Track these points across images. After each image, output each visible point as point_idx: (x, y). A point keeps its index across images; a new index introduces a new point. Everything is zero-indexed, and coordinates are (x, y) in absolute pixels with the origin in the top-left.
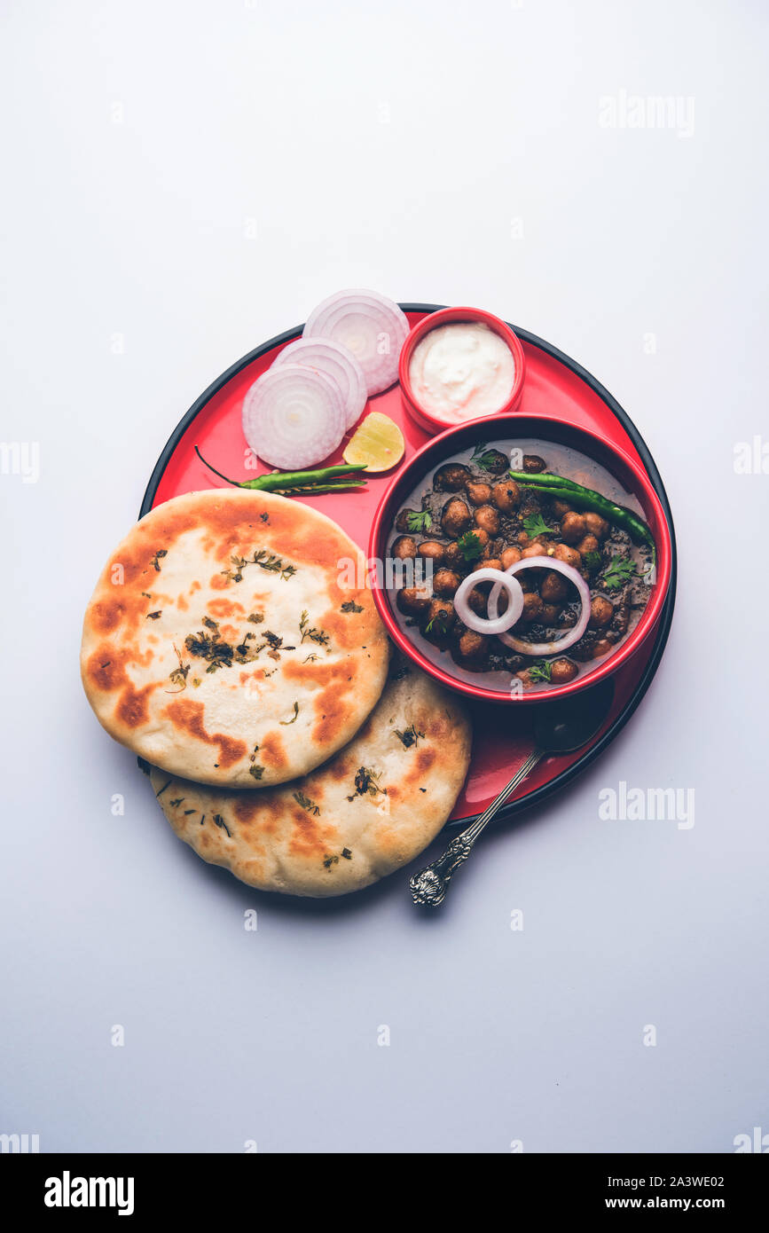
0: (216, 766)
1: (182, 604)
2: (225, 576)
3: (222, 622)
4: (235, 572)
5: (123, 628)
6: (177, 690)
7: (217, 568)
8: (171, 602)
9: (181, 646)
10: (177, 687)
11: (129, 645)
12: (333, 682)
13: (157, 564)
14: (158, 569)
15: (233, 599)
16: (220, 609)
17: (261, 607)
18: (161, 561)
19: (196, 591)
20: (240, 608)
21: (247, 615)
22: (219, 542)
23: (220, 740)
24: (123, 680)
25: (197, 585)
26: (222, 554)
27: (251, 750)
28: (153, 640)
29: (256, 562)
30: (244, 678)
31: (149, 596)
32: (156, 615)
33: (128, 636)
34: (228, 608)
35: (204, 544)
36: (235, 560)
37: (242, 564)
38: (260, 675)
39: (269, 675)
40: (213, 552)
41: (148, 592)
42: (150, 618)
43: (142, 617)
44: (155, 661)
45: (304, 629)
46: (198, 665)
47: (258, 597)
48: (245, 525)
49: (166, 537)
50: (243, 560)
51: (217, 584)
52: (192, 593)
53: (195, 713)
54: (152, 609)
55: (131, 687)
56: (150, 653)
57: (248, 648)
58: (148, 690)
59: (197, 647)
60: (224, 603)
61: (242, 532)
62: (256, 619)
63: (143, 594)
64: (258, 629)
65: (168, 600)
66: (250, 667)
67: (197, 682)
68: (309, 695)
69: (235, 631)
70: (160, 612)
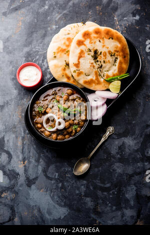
0: (74, 63)
1: (104, 46)
2: (111, 53)
3: (102, 55)
4: (113, 55)
5: (96, 35)
7: (113, 51)
9: (95, 49)
10: (87, 51)
11: (92, 38)
12: (96, 81)
14: (109, 39)
15: (107, 57)
16: (104, 54)
17: (107, 62)
18: (111, 39)
20: (106, 58)
21: (105, 60)
22: (118, 49)
23: (79, 62)
24: (85, 39)
25: (108, 48)
26: (116, 51)
27: (79, 69)
28: (95, 43)
29: (115, 58)
30: (92, 63)
31: (103, 39)
32: (100, 41)
33: (95, 37)
34: (105, 56)
35: (117, 47)
36: (115, 54)
38: (94, 66)
39: (94, 68)
40: (115, 49)
43: (99, 39)
44: (91, 45)
45: (105, 72)
46: (92, 53)
47: (109, 61)
49: (116, 39)
51: (109, 52)
52: (106, 47)
53: (83, 56)
55: (84, 41)
56: (92, 43)
57: (98, 62)
58: (85, 45)
59: (96, 52)
60: (106, 55)
61: (121, 54)
62: (104, 62)
63: (103, 37)
64: (102, 63)
65: (104, 43)
66: (95, 64)
67: (89, 54)
68: (92, 77)
69: (101, 58)
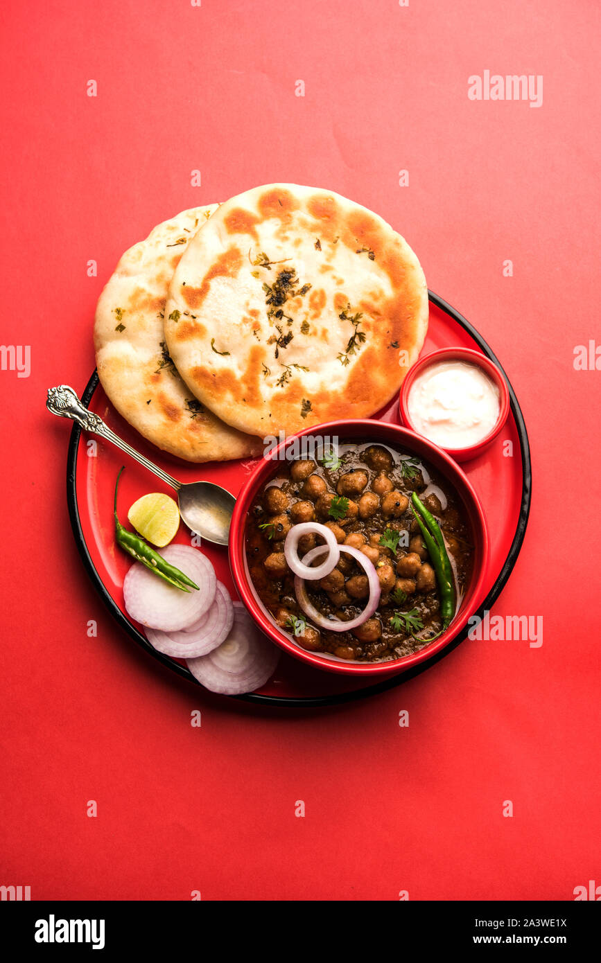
0: (184, 284)
1: (325, 269)
2: (346, 306)
3: (305, 300)
4: (349, 315)
5: (311, 220)
6: (251, 257)
7: (354, 301)
8: (328, 260)
9: (289, 265)
10: (254, 258)
11: (295, 223)
12: (244, 388)
13: (364, 250)
14: (358, 252)
15: (324, 312)
16: (317, 300)
17: (315, 333)
18: (365, 255)
19: (335, 281)
20: (316, 316)
21: (309, 321)
22: (378, 305)
23: (205, 288)
24: (266, 215)
25: (340, 282)
26: (366, 307)
27: (193, 312)
28: (298, 243)
29: (356, 333)
30: (254, 313)
31: (335, 242)
32: (318, 245)
33: (304, 224)
34: (318, 305)
35: (377, 293)
36: (358, 316)
37: (354, 321)
38: (256, 328)
39: (255, 334)
40: (368, 299)
41: (340, 241)
42: (316, 241)
43: (318, 235)
44: (279, 243)
45: (292, 367)
46: (271, 277)
47: (324, 332)
48: (390, 328)
49: (387, 262)
50: (359, 322)
51: (340, 300)
52: (334, 277)
53: (230, 271)
54: (325, 245)
55: (258, 221)
56: (286, 239)
57: (281, 319)
58: (255, 235)
59: (286, 278)
60: (322, 303)
61: (385, 326)
62: (305, 327)
63: (338, 237)
64: (296, 329)
65: (330, 257)
66: (264, 320)
67: (256, 274)
68: (235, 365)
69: (297, 309)
70: (321, 250)
